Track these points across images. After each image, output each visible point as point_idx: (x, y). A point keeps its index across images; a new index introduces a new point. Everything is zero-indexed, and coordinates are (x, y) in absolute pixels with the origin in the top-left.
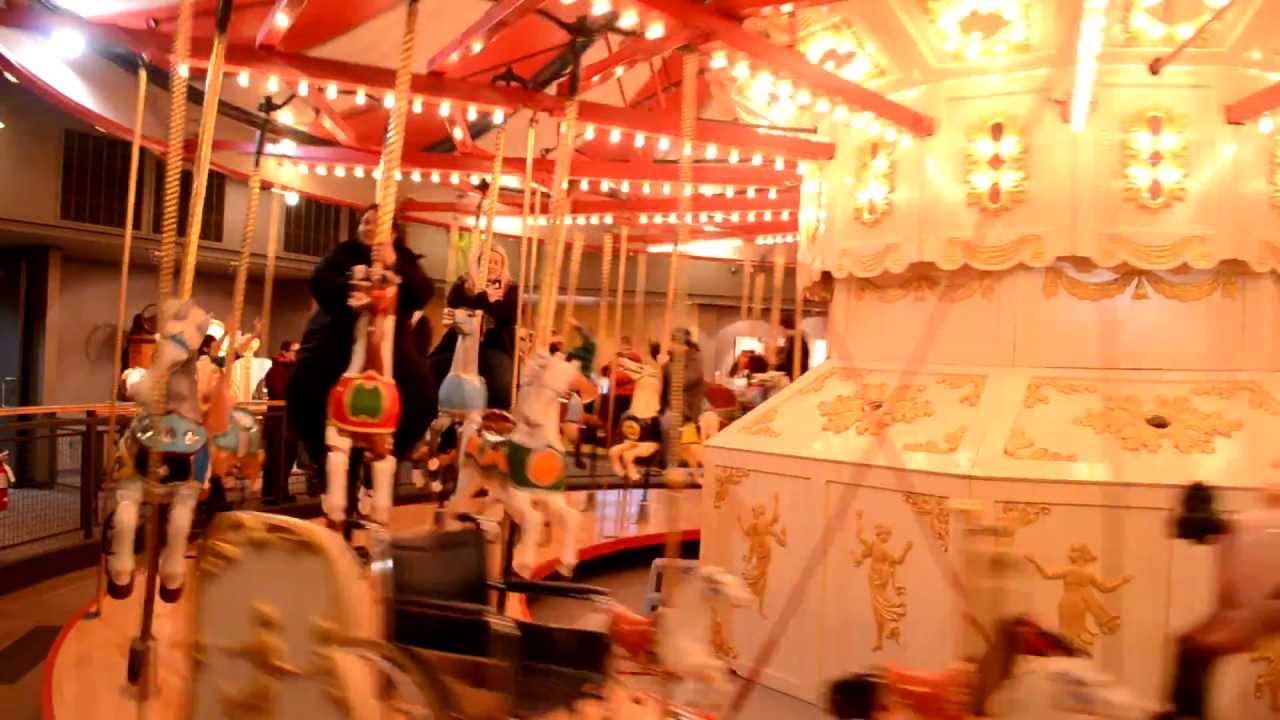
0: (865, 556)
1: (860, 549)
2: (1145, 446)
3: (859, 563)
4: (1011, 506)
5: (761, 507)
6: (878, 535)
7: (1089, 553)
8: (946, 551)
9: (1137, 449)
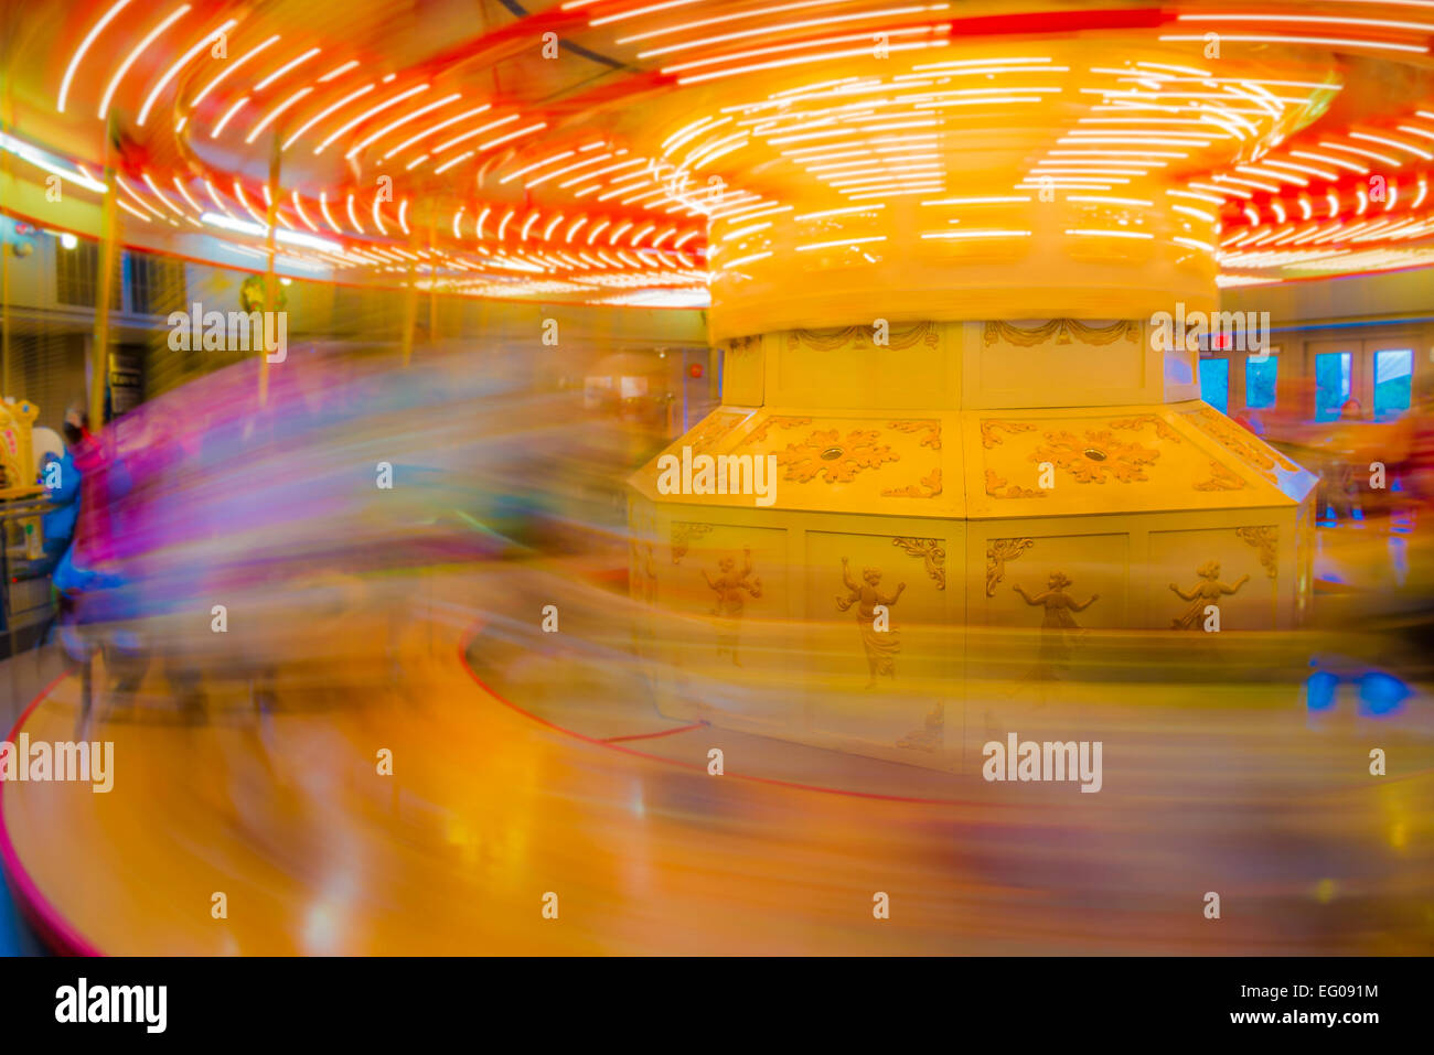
0: (853, 601)
1: (846, 594)
2: (1094, 478)
3: (846, 608)
4: (1000, 543)
5: (730, 560)
6: (867, 580)
7: (1064, 578)
8: (944, 588)
9: (1089, 482)
